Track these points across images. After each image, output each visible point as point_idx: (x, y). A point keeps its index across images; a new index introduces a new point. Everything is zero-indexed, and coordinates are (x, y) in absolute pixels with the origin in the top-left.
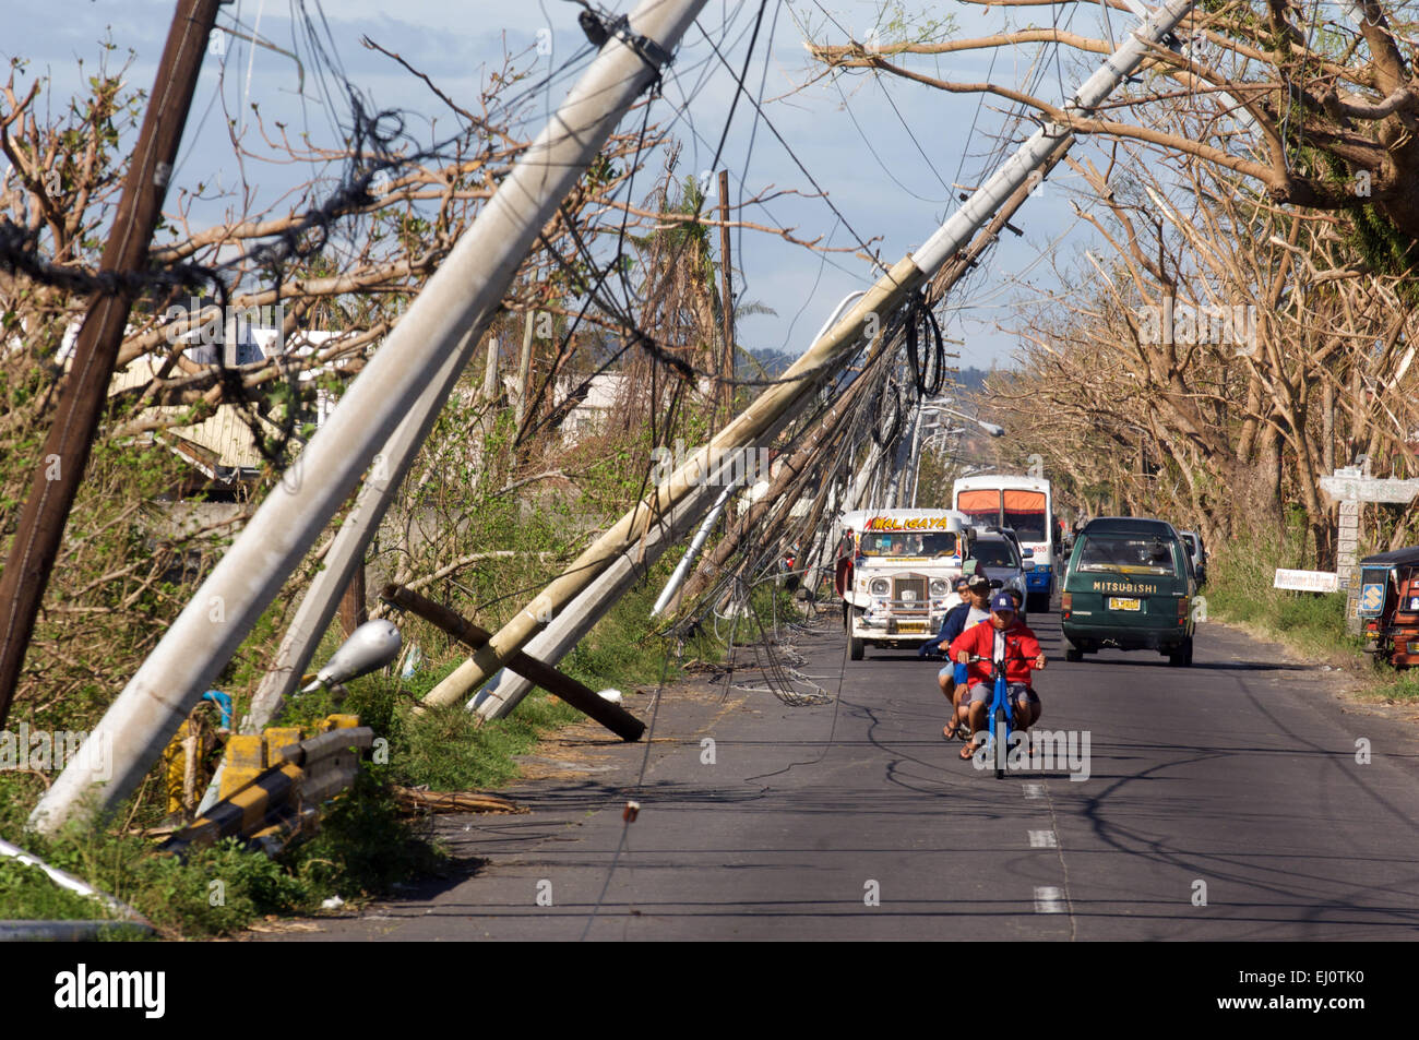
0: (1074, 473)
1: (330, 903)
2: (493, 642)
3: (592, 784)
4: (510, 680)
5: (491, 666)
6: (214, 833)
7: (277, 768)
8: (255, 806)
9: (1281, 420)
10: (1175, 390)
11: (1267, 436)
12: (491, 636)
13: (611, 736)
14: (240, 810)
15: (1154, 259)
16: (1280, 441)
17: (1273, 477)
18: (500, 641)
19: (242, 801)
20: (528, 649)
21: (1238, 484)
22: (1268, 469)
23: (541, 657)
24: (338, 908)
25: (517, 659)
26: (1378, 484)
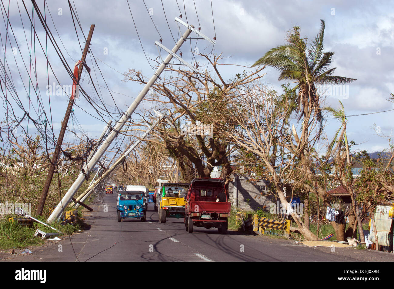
0: (119, 180)
1: (79, 231)
2: (76, 200)
3: (91, 216)
4: (78, 204)
5: (76, 203)
6: (66, 223)
7: (72, 215)
8: (70, 220)
9: (149, 173)
10: (137, 170)
11: (148, 175)
12: (76, 199)
13: (89, 211)
14: (68, 220)
15: (135, 155)
16: (149, 175)
17: (148, 180)
18: (77, 200)
19: (69, 219)
20: (80, 201)
21: (145, 181)
22: (148, 179)
23: (81, 202)
24: (80, 231)
25: (79, 202)
26: (163, 181)
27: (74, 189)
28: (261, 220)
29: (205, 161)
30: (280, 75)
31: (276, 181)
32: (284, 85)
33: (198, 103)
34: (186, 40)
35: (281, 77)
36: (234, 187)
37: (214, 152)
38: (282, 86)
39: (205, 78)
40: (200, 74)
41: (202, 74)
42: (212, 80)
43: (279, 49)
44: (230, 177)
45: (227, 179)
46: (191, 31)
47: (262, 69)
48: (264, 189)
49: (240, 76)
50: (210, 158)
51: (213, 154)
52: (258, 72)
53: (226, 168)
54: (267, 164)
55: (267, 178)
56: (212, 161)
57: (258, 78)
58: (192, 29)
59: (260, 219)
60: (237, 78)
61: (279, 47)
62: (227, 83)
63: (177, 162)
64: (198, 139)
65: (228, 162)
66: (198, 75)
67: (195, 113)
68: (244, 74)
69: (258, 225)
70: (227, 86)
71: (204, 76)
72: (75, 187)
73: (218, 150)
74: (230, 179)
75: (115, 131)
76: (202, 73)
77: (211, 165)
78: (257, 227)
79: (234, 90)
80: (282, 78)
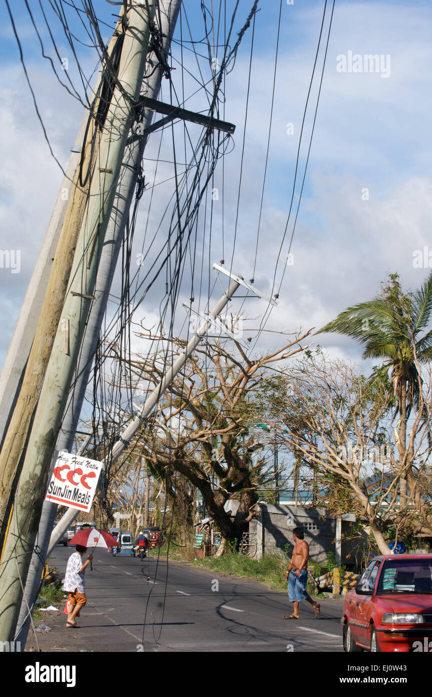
7: (52, 572)
19: (47, 578)
26: (123, 515)
27: (59, 531)
28: (346, 576)
29: (217, 484)
30: (365, 351)
31: (371, 515)
32: (376, 367)
33: (203, 392)
34: (231, 298)
35: (367, 353)
36: (259, 522)
37: (231, 469)
38: (373, 368)
39: (219, 353)
40: (210, 346)
41: (214, 346)
42: (228, 355)
43: (359, 309)
44: (255, 509)
45: (250, 513)
46: (239, 284)
47: (305, 337)
48: (310, 528)
49: (311, 354)
50: (224, 480)
51: (230, 472)
52: (299, 340)
53: (247, 495)
54: (356, 490)
55: (358, 512)
56: (227, 485)
57: (299, 351)
58: (240, 282)
59: (344, 575)
60: (306, 356)
61: (358, 306)
62: (251, 359)
63: (162, 486)
64: (206, 449)
65: (251, 486)
66: (208, 347)
67: (198, 407)
68: (318, 351)
69: (341, 584)
70: (250, 364)
71: (217, 349)
72: (61, 528)
73: (237, 466)
74: (254, 513)
75: (124, 441)
76: (215, 344)
77: (226, 491)
78: (339, 588)
79: (262, 370)
80: (367, 356)
